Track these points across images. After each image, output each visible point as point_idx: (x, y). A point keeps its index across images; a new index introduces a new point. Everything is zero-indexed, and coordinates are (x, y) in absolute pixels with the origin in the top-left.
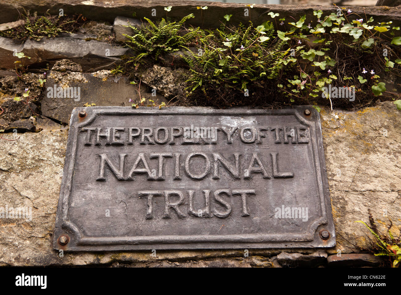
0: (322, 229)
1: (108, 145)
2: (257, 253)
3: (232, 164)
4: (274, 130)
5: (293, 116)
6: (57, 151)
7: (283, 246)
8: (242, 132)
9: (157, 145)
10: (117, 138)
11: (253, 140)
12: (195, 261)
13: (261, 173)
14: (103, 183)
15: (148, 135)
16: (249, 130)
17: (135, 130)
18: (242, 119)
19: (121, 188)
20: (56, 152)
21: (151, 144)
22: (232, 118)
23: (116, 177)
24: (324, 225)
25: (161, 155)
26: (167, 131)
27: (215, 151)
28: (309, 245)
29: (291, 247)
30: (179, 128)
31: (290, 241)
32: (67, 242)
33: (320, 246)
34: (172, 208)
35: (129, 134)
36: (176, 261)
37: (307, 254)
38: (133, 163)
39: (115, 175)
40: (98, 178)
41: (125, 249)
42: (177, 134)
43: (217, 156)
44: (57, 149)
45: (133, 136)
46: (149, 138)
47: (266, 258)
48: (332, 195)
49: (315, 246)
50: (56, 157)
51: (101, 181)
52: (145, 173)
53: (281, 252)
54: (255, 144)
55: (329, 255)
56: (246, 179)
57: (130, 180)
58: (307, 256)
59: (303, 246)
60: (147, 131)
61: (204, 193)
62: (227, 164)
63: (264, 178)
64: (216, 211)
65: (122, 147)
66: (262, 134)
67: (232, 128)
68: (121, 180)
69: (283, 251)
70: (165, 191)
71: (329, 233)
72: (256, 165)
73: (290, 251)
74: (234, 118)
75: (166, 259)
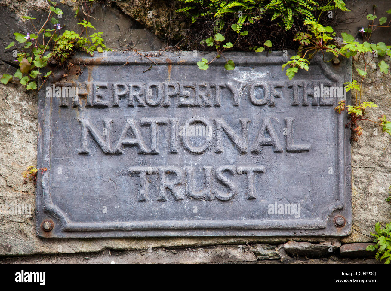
0: (337, 215)
1: (88, 106)
2: (262, 240)
3: (238, 133)
4: (291, 87)
5: (317, 67)
6: (26, 112)
7: (291, 234)
8: (252, 90)
9: (148, 107)
10: (100, 97)
11: (265, 102)
12: (194, 248)
13: (272, 145)
14: (86, 157)
15: (137, 93)
16: (261, 86)
17: (121, 87)
18: (253, 70)
19: (109, 163)
20: (25, 114)
21: (140, 106)
22: (240, 70)
23: (102, 150)
24: (340, 210)
25: (154, 121)
26: (160, 88)
27: (218, 116)
28: (320, 233)
29: (300, 234)
30: (174, 85)
31: (299, 229)
32: (51, 228)
33: (332, 234)
34: (168, 189)
35: (113, 92)
36: (173, 249)
37: (318, 243)
38: (120, 131)
39: (99, 147)
40: (80, 150)
41: (117, 236)
42: (173, 93)
43: (221, 122)
44: (26, 110)
45: (119, 96)
46: (139, 97)
47: (272, 247)
48: (355, 173)
49: (327, 234)
50: (25, 121)
51: (85, 154)
52: (137, 145)
53: (288, 241)
54: (267, 106)
55: (343, 244)
56: (255, 153)
57: (118, 153)
58: (317, 245)
59: (313, 234)
60: (136, 88)
61: (204, 170)
62: (232, 132)
63: (275, 152)
64: (218, 192)
65: (106, 110)
66: (276, 92)
67: (240, 83)
68: (108, 154)
69: (291, 239)
70: (160, 167)
71: (344, 220)
72: (267, 135)
73: (298, 239)
74: (244, 70)
75: (162, 247)
